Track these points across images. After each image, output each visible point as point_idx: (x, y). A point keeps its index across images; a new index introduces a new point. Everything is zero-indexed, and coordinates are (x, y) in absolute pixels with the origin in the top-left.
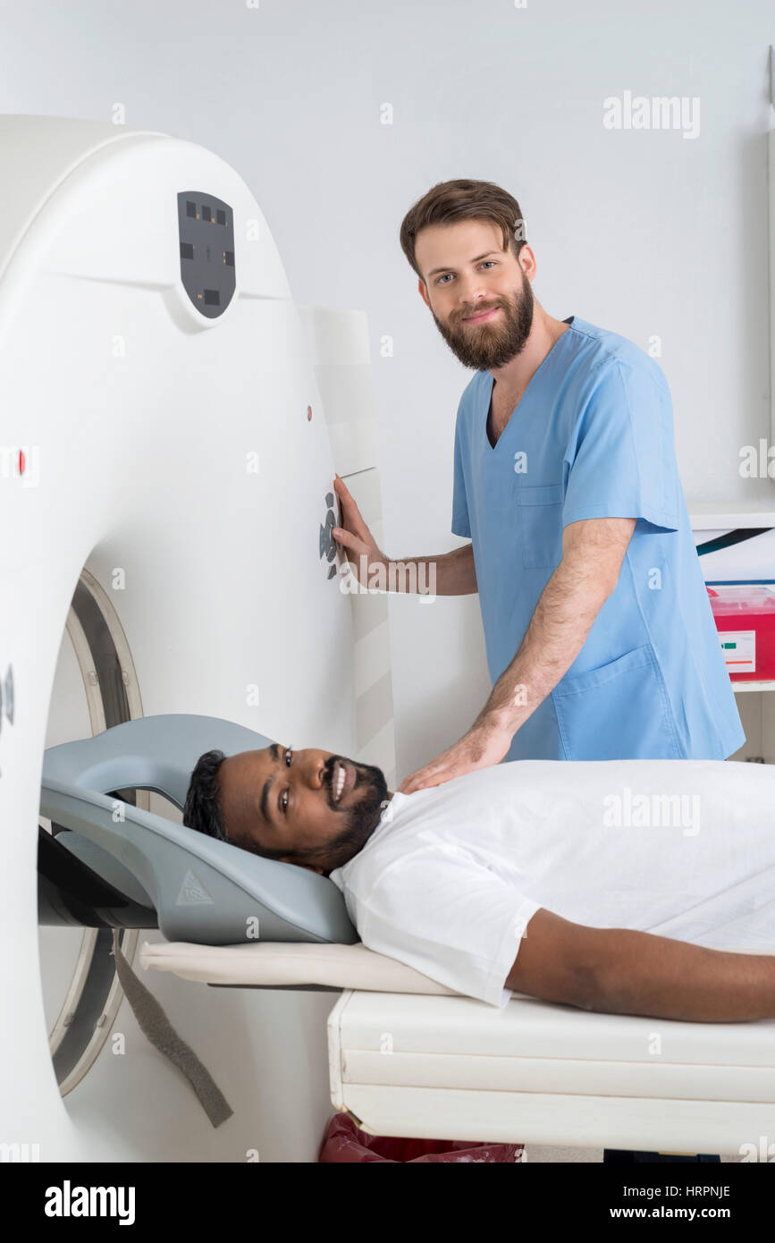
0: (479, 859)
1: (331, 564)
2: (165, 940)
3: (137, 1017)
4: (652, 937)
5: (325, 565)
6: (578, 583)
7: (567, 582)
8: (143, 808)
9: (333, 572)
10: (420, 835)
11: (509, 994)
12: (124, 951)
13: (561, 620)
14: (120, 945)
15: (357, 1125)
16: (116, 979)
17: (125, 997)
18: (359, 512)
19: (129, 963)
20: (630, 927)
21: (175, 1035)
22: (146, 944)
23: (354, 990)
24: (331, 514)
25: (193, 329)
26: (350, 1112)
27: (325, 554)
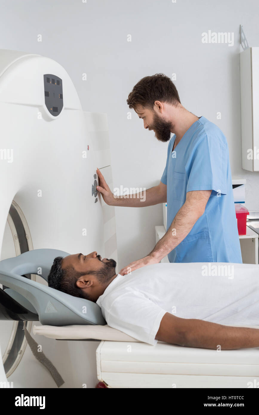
0: (146, 296)
1: (96, 198)
2: (41, 325)
3: (32, 350)
4: (204, 321)
5: (94, 198)
6: (188, 212)
7: (184, 212)
8: (33, 280)
9: (96, 200)
10: (127, 288)
11: (157, 341)
12: (27, 328)
13: (180, 224)
14: (26, 326)
15: (106, 386)
16: (25, 338)
17: (28, 344)
18: (105, 181)
19: (29, 332)
20: (197, 318)
21: (45, 356)
22: (35, 326)
23: (105, 341)
24: (95, 181)
25: (49, 120)
26: (104, 382)
27: (94, 194)
